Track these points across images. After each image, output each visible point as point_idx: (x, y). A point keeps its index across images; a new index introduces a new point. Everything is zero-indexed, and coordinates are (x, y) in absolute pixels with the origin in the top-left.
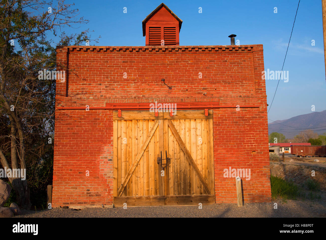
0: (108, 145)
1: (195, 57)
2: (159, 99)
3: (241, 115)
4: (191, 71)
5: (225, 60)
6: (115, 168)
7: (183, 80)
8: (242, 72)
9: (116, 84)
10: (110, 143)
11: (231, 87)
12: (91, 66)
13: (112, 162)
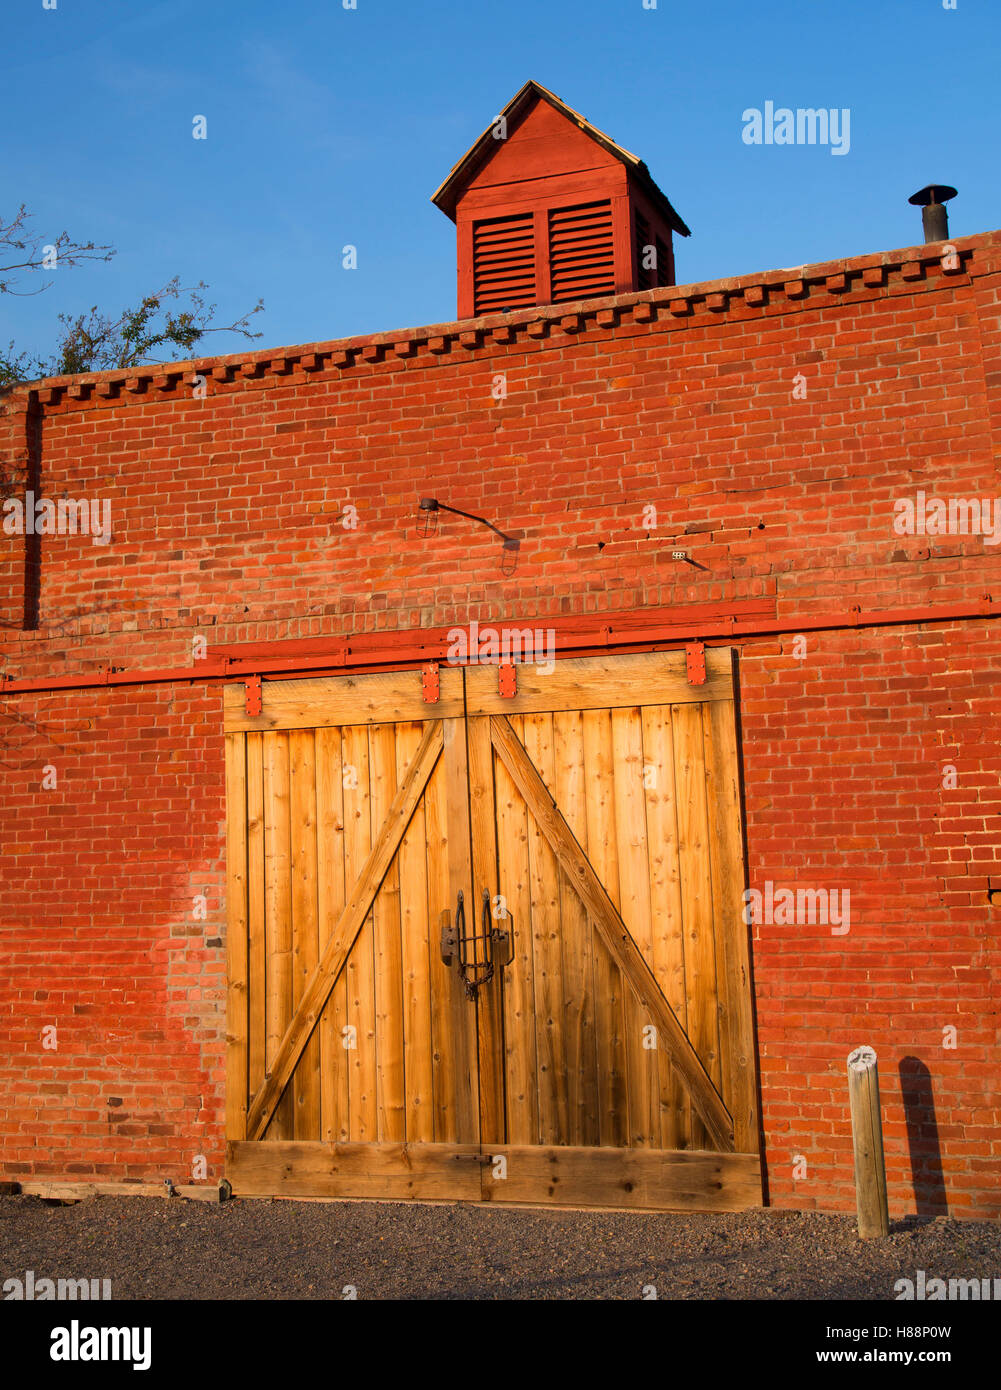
0: (203, 866)
1: (642, 356)
2: (445, 608)
3: (909, 668)
4: (621, 439)
5: (813, 349)
6: (236, 987)
7: (579, 490)
8: (914, 410)
9: (246, 546)
10: (213, 854)
11: (851, 504)
12: (138, 468)
13: (223, 956)
